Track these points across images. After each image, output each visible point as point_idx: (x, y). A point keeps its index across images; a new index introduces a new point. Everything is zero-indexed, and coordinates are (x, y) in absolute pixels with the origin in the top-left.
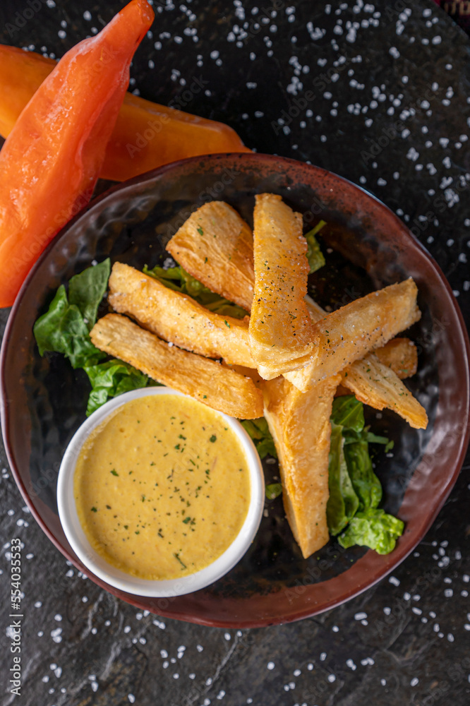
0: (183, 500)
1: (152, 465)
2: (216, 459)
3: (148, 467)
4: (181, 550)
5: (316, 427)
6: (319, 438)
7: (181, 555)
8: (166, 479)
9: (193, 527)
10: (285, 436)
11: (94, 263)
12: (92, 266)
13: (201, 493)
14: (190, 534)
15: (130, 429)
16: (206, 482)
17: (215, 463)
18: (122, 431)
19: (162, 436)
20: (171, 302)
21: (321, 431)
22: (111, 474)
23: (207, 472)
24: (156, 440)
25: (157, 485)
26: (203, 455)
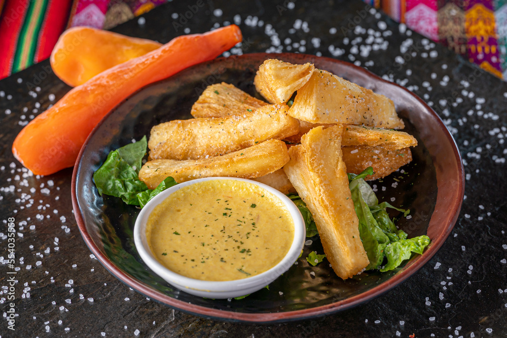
0: (236, 241)
1: (206, 226)
2: (258, 216)
3: (204, 228)
4: (243, 266)
5: (333, 162)
6: (337, 168)
7: (244, 269)
8: (219, 232)
9: (250, 253)
10: (309, 166)
11: (134, 141)
12: (132, 143)
13: (251, 236)
14: (248, 258)
15: (185, 210)
16: (253, 230)
17: (258, 218)
18: (179, 211)
19: (211, 210)
20: (204, 124)
21: (337, 163)
22: (174, 234)
23: (253, 224)
24: (207, 213)
25: (212, 236)
26: (247, 216)
